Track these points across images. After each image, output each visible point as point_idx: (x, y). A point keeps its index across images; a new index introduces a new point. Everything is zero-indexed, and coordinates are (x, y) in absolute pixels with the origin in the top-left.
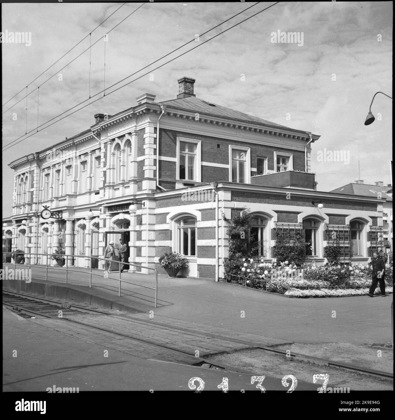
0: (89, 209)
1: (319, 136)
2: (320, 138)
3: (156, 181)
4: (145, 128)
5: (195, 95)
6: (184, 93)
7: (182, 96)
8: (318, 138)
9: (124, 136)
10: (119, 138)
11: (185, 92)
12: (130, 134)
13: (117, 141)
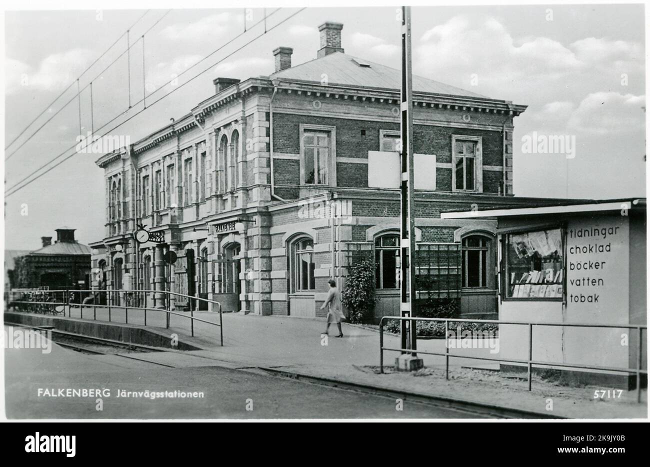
0: (193, 229)
1: (526, 107)
2: (527, 108)
3: (271, 187)
4: (253, 114)
5: (343, 49)
6: (326, 47)
7: (324, 51)
8: (525, 110)
9: (230, 124)
10: (225, 126)
11: (328, 45)
12: (236, 121)
13: (223, 131)
